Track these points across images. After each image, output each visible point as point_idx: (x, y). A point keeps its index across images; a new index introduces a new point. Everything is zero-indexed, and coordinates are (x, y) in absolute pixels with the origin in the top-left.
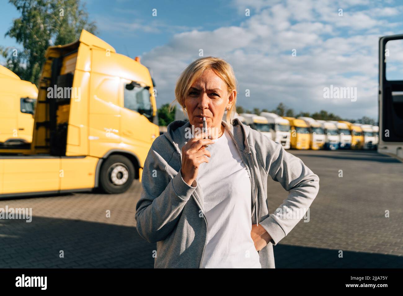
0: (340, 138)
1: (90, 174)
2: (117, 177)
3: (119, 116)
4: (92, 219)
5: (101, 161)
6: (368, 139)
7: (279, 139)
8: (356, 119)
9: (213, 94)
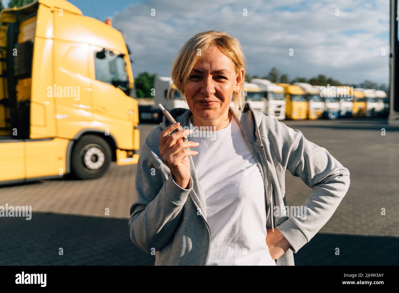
0: (340, 106)
1: (60, 159)
2: (92, 160)
3: (90, 89)
4: (66, 211)
5: (72, 143)
6: (371, 105)
7: (272, 108)
8: (357, 83)
9: (219, 76)
